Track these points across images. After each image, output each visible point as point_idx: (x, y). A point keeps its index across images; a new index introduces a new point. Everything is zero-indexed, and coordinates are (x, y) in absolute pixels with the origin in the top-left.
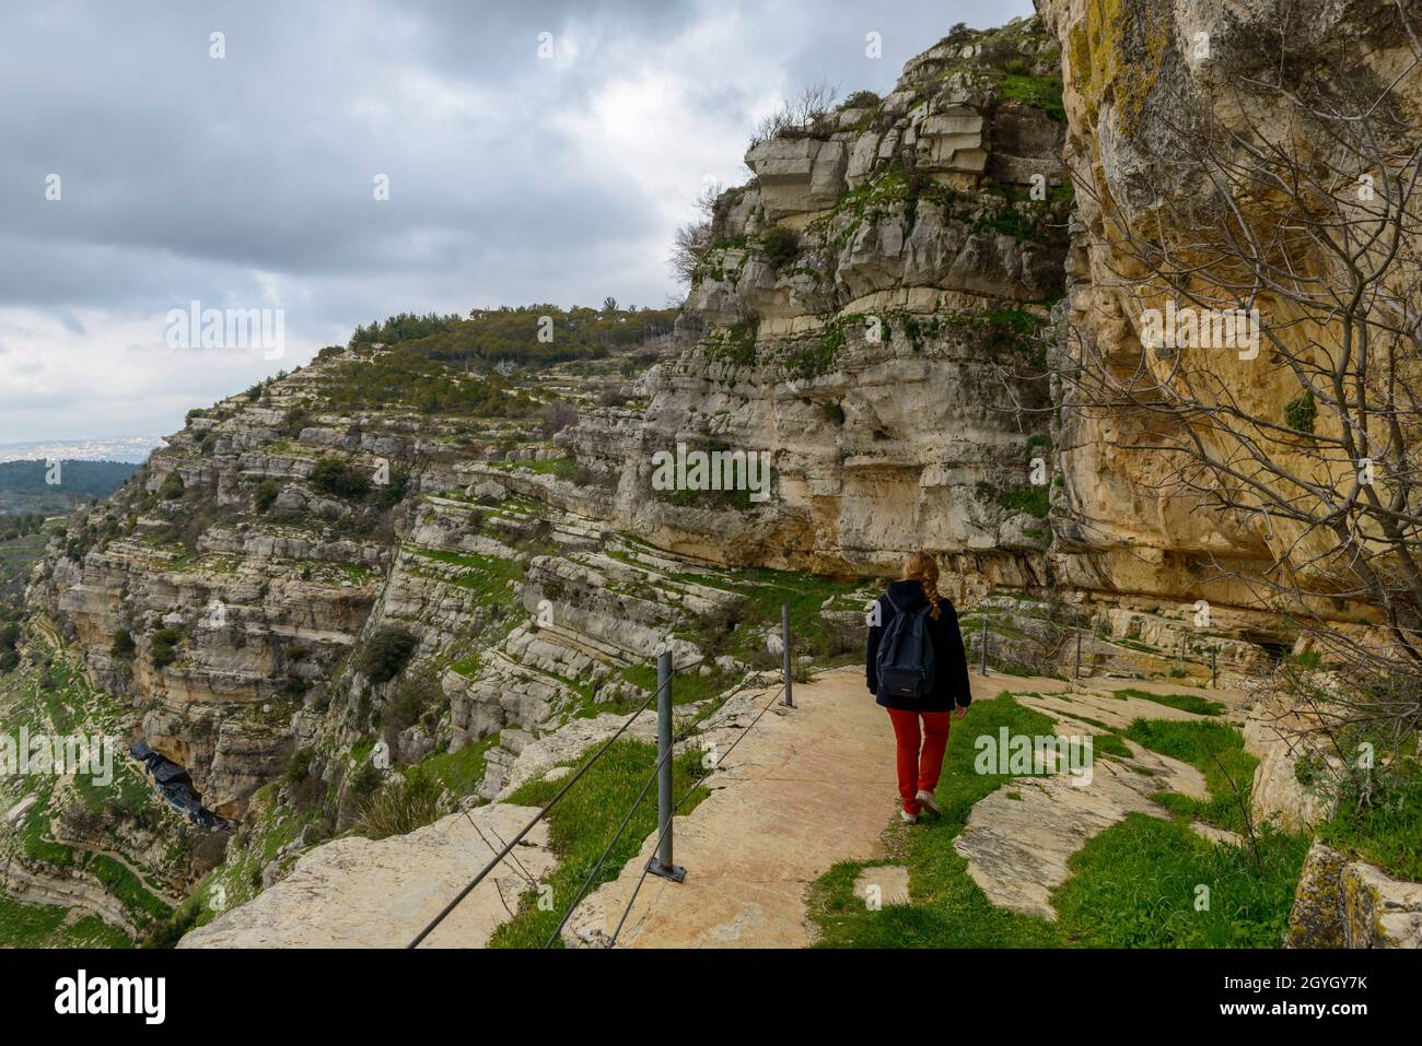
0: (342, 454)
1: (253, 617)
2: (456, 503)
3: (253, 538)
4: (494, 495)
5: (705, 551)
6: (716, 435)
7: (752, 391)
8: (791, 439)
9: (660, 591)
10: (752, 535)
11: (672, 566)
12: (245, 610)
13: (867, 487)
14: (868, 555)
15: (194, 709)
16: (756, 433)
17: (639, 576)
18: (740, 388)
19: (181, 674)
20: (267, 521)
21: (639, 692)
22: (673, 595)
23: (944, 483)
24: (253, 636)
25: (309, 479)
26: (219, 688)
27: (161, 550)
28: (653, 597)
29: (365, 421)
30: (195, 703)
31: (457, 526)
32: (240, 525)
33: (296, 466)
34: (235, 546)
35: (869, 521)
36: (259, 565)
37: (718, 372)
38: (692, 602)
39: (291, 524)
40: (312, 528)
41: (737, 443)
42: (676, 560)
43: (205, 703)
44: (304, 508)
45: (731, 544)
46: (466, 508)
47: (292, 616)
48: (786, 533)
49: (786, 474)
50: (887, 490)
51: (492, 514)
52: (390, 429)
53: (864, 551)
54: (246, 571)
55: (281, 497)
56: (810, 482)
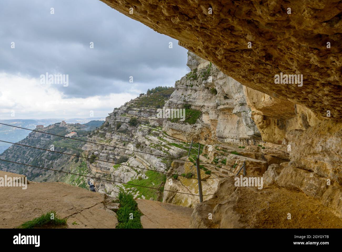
0: (137, 117)
1: (112, 154)
2: (147, 127)
3: (114, 135)
4: (156, 125)
5: (181, 137)
6: (187, 102)
7: (197, 88)
8: (206, 102)
9: (163, 147)
10: (194, 133)
11: (171, 141)
12: (110, 152)
13: (225, 117)
14: (224, 139)
15: (97, 174)
16: (198, 101)
17: (160, 143)
18: (194, 87)
19: (95, 166)
20: (118, 132)
21: (146, 177)
22: (166, 149)
23: (238, 111)
24: (111, 158)
25: (129, 122)
26: (103, 169)
27: (102, 138)
28: (161, 150)
29: (143, 109)
30: (97, 173)
31: (145, 132)
32: (112, 132)
33: (126, 119)
34: (111, 137)
35: (225, 128)
36: (115, 142)
37: (189, 83)
38: (171, 151)
39: (123, 133)
40: (128, 134)
41: (193, 104)
42: (174, 139)
43: (100, 173)
44: (127, 129)
45: (188, 135)
46: (148, 128)
47: (120, 154)
48: (204, 132)
49: (204, 113)
50: (231, 118)
51: (154, 130)
52: (148, 111)
53: (223, 138)
54: (112, 143)
55: (122, 126)
56: (209, 115)
